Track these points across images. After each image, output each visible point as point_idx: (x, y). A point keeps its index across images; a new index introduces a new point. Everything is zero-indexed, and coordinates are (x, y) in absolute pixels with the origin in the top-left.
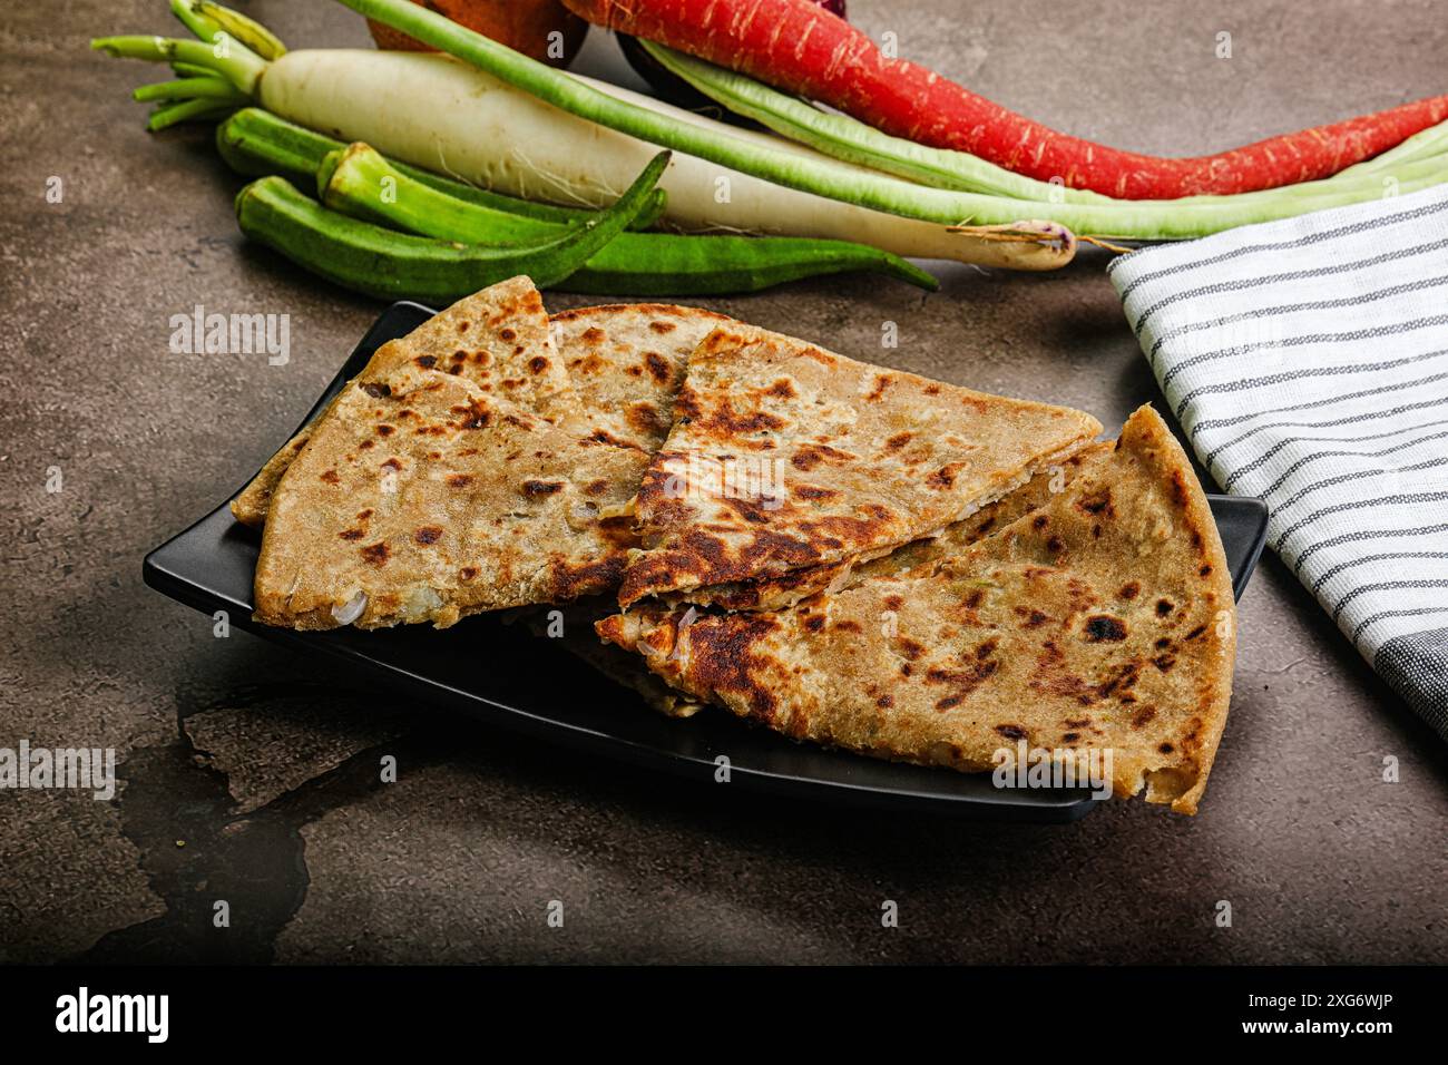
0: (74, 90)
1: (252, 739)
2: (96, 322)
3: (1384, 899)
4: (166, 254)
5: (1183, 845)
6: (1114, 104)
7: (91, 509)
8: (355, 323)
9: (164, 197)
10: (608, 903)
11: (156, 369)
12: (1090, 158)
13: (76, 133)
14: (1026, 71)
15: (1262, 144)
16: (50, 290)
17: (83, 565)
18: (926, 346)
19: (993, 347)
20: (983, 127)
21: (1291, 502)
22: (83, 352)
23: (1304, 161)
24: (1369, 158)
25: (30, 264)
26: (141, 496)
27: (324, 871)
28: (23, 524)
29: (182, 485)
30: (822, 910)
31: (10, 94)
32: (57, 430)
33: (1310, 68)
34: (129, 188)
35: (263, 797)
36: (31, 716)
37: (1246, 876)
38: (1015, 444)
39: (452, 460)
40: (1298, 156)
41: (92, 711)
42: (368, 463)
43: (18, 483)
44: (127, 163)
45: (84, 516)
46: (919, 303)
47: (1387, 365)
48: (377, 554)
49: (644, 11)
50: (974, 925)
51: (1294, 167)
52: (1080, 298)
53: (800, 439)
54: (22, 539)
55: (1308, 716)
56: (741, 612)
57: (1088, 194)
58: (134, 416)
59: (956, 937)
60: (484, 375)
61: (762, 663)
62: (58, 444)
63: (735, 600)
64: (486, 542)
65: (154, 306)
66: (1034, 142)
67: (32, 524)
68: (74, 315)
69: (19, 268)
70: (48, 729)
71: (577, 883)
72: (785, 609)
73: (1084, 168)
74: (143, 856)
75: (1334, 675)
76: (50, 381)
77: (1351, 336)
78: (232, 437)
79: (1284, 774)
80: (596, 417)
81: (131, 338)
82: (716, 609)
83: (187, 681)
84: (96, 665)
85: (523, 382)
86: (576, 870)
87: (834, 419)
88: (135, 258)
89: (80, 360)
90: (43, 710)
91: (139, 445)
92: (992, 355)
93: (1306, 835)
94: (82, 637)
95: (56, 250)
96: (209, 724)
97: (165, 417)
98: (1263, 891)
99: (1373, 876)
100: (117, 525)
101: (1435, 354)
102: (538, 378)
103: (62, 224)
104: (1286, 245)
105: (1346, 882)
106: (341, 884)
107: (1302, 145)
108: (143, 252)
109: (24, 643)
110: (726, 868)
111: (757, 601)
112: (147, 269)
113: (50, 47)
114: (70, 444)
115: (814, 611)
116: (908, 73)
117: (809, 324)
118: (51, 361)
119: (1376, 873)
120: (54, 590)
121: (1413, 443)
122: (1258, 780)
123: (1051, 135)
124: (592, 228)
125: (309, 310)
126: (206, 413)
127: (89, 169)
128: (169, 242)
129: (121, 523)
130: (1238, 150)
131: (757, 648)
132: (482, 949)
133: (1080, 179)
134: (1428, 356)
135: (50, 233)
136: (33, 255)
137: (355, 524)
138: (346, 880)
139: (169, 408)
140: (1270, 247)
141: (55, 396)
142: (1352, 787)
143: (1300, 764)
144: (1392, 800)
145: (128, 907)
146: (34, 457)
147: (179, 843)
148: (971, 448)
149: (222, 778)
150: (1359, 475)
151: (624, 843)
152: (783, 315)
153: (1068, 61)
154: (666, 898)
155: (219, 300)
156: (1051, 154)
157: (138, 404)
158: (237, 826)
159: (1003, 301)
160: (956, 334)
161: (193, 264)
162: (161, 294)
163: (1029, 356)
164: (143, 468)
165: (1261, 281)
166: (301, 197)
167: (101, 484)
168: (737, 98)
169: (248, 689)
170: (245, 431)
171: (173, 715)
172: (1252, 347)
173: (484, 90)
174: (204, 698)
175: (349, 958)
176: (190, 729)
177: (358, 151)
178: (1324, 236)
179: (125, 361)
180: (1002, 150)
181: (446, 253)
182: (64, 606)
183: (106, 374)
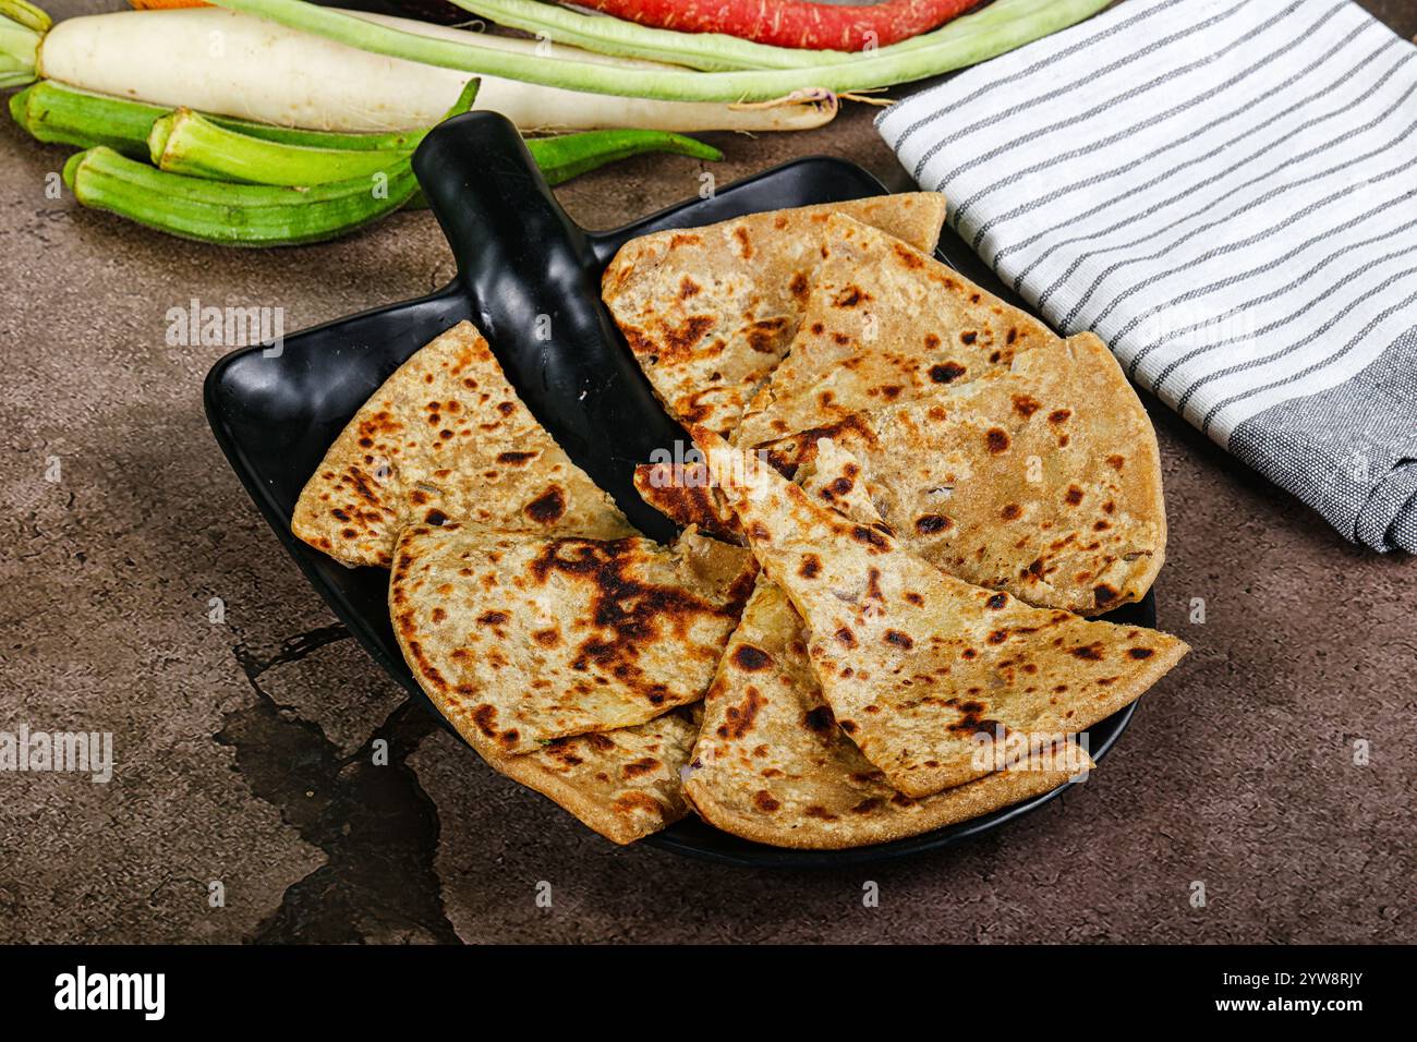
1: (323, 686)
3: (1312, 649)
4: (13, 233)
7: (73, 497)
8: (217, 272)
11: (64, 348)
12: (818, 19)
17: (92, 550)
20: (727, 7)
21: (1106, 313)
26: (111, 475)
27: (444, 796)
28: (19, 521)
29: (142, 458)
36: (119, 702)
41: (170, 686)
45: (71, 504)
47: (1125, 169)
52: (833, 143)
54: (26, 535)
55: (1186, 500)
57: (829, 54)
58: (66, 398)
66: (771, 13)
67: (27, 519)
70: (141, 711)
73: (814, 31)
74: (283, 812)
78: (164, 404)
81: (25, 323)
83: (240, 643)
84: (151, 642)
90: (127, 694)
91: (84, 426)
94: (126, 618)
96: (278, 679)
97: (94, 395)
98: (1217, 664)
99: (1294, 632)
100: (104, 507)
101: (1158, 152)
104: (1017, 77)
106: (465, 804)
109: (78, 633)
114: (22, 435)
117: (616, 208)
119: (1297, 630)
120: (78, 579)
121: (1182, 240)
125: (170, 268)
126: (130, 385)
128: (10, 221)
129: (107, 504)
133: (813, 39)
134: (1153, 154)
138: (467, 800)
139: (94, 386)
140: (1005, 81)
144: (1282, 563)
145: (293, 861)
147: (310, 794)
149: (314, 727)
150: (1155, 279)
156: (787, 21)
157: (64, 386)
158: (350, 768)
159: (770, 157)
161: (42, 238)
164: (101, 449)
165: (1008, 113)
166: (133, 163)
167: (69, 470)
168: (507, 13)
169: (296, 641)
170: (173, 396)
171: (243, 677)
172: (1020, 175)
173: (274, 38)
174: (260, 656)
175: (503, 870)
176: (265, 687)
177: (185, 115)
178: (1046, 63)
179: (31, 345)
180: (745, 24)
181: (293, 199)
182: (95, 593)
183: (19, 361)
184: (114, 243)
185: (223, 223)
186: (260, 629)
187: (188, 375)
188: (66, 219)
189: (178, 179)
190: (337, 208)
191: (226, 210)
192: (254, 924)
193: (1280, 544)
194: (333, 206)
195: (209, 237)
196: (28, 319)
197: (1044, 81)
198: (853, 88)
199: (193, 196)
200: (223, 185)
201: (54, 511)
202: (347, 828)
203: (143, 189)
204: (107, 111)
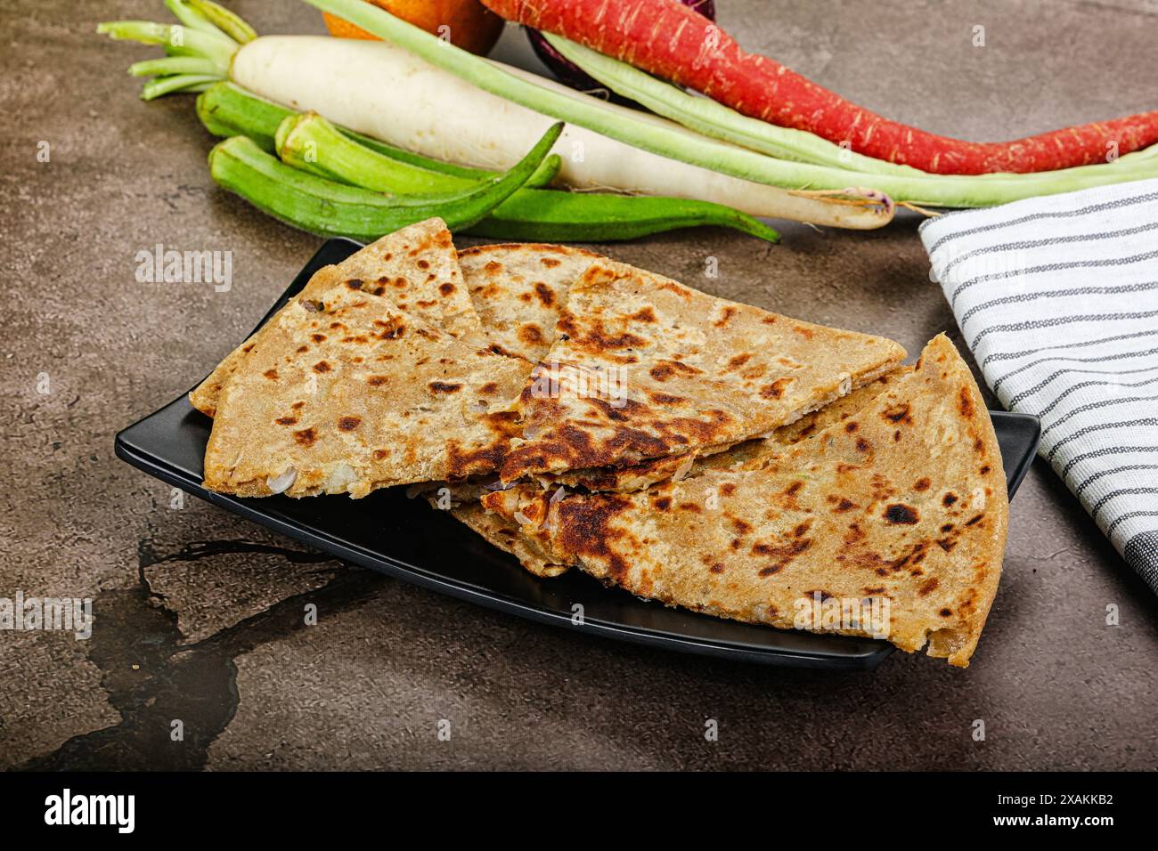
0: (84, 66)
1: (199, 586)
2: (91, 250)
3: (1123, 745)
4: (151, 197)
5: (959, 695)
6: (934, 100)
7: (78, 398)
9: (152, 152)
10: (483, 726)
12: (910, 139)
13: (84, 99)
14: (863, 71)
15: (1054, 133)
16: (55, 224)
17: (69, 443)
18: (768, 288)
19: (824, 290)
20: (822, 111)
21: (1062, 421)
22: (79, 274)
23: (1086, 149)
24: (1141, 149)
25: (40, 202)
26: (119, 389)
27: (252, 693)
28: (22, 409)
29: (153, 381)
30: (658, 737)
31: (32, 67)
32: (55, 335)
33: (1096, 76)
34: (125, 145)
35: (206, 632)
36: (20, 562)
37: (1010, 723)
38: (833, 365)
39: (372, 363)
40: (1082, 144)
41: (70, 559)
42: (302, 364)
43: (20, 376)
44: (124, 124)
45: (72, 404)
46: (765, 253)
47: (1147, 315)
48: (307, 437)
49: (547, 8)
50: (782, 753)
51: (1079, 153)
52: (899, 255)
53: (658, 356)
54: (21, 420)
55: (1068, 595)
56: (602, 493)
57: (906, 168)
58: (118, 325)
59: (768, 763)
60: (403, 296)
61: (619, 534)
62: (54, 345)
63: (597, 482)
64: (396, 429)
65: (139, 238)
66: (864, 125)
67: (29, 409)
68: (74, 243)
69: (31, 206)
70: (33, 573)
71: (458, 709)
72: (639, 491)
73: (904, 149)
74: (104, 677)
75: (1091, 563)
76: (51, 296)
77: (1118, 290)
78: (196, 344)
79: (1046, 641)
80: (492, 333)
81: (119, 263)
82: (581, 490)
83: (149, 538)
84: (75, 523)
85: (433, 303)
86: (458, 698)
87: (687, 341)
88: (126, 200)
89: (77, 279)
90: (30, 558)
91: (120, 348)
92: (823, 297)
93: (1061, 690)
94: (65, 499)
95: (62, 192)
96: (164, 572)
97: (143, 327)
98: (1024, 735)
99: (1114, 725)
100: (99, 412)
102: (445, 300)
103: (68, 171)
104: (1067, 214)
105: (1092, 729)
106: (265, 704)
107: (1086, 136)
108: (132, 195)
109: (18, 503)
110: (581, 702)
111: (615, 484)
112: (134, 209)
113: (66, 31)
114: (64, 346)
115: (663, 494)
116: (762, 65)
117: (674, 268)
118: (52, 280)
119: (1117, 724)
120: (45, 462)
122: (1024, 645)
123: (878, 119)
124: (498, 183)
125: (265, 245)
126: (176, 325)
127: (93, 128)
128: (153, 189)
129: (102, 410)
130: (1032, 138)
131: (615, 522)
132: (377, 759)
133: (901, 156)
135: (58, 178)
136: (43, 195)
137: (290, 413)
138: (269, 701)
139: (147, 320)
140: (1054, 215)
141: (54, 308)
142: (1102, 653)
143: (1059, 633)
144: (1134, 665)
145: (89, 717)
146: (34, 356)
147: (136, 667)
148: (798, 367)
149: (172, 616)
150: (1119, 401)
151: (499, 678)
152: (652, 260)
153: (898, 64)
154: (530, 724)
155: (192, 235)
156: (878, 136)
157: (121, 315)
158: (183, 655)
159: (834, 254)
160: (793, 279)
161: (172, 206)
162: (145, 229)
163: (853, 299)
164: (123, 367)
165: (1046, 242)
166: (262, 153)
167: (87, 378)
168: (621, 82)
169: (198, 546)
170: (208, 339)
171: (135, 564)
172: (1035, 296)
173: (415, 70)
174: (162, 552)
175: (268, 764)
176: (149, 576)
177: (310, 116)
178: (1099, 207)
179: (113, 281)
180: (836, 130)
181: (379, 201)
182: (51, 475)
183: (96, 291)
184: (229, 219)
185: (316, 214)
186: (173, 530)
187: (230, 326)
188: (202, 195)
189: (291, 171)
190: (412, 214)
191: (320, 202)
192: (25, 759)
193: (1140, 649)
194: (408, 211)
195: (301, 224)
196: (124, 262)
197: (1093, 223)
198: (916, 200)
199: (297, 186)
200: (326, 182)
201: (58, 408)
202: (153, 700)
203: (261, 174)
204: (264, 112)
